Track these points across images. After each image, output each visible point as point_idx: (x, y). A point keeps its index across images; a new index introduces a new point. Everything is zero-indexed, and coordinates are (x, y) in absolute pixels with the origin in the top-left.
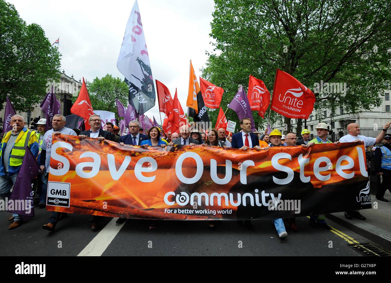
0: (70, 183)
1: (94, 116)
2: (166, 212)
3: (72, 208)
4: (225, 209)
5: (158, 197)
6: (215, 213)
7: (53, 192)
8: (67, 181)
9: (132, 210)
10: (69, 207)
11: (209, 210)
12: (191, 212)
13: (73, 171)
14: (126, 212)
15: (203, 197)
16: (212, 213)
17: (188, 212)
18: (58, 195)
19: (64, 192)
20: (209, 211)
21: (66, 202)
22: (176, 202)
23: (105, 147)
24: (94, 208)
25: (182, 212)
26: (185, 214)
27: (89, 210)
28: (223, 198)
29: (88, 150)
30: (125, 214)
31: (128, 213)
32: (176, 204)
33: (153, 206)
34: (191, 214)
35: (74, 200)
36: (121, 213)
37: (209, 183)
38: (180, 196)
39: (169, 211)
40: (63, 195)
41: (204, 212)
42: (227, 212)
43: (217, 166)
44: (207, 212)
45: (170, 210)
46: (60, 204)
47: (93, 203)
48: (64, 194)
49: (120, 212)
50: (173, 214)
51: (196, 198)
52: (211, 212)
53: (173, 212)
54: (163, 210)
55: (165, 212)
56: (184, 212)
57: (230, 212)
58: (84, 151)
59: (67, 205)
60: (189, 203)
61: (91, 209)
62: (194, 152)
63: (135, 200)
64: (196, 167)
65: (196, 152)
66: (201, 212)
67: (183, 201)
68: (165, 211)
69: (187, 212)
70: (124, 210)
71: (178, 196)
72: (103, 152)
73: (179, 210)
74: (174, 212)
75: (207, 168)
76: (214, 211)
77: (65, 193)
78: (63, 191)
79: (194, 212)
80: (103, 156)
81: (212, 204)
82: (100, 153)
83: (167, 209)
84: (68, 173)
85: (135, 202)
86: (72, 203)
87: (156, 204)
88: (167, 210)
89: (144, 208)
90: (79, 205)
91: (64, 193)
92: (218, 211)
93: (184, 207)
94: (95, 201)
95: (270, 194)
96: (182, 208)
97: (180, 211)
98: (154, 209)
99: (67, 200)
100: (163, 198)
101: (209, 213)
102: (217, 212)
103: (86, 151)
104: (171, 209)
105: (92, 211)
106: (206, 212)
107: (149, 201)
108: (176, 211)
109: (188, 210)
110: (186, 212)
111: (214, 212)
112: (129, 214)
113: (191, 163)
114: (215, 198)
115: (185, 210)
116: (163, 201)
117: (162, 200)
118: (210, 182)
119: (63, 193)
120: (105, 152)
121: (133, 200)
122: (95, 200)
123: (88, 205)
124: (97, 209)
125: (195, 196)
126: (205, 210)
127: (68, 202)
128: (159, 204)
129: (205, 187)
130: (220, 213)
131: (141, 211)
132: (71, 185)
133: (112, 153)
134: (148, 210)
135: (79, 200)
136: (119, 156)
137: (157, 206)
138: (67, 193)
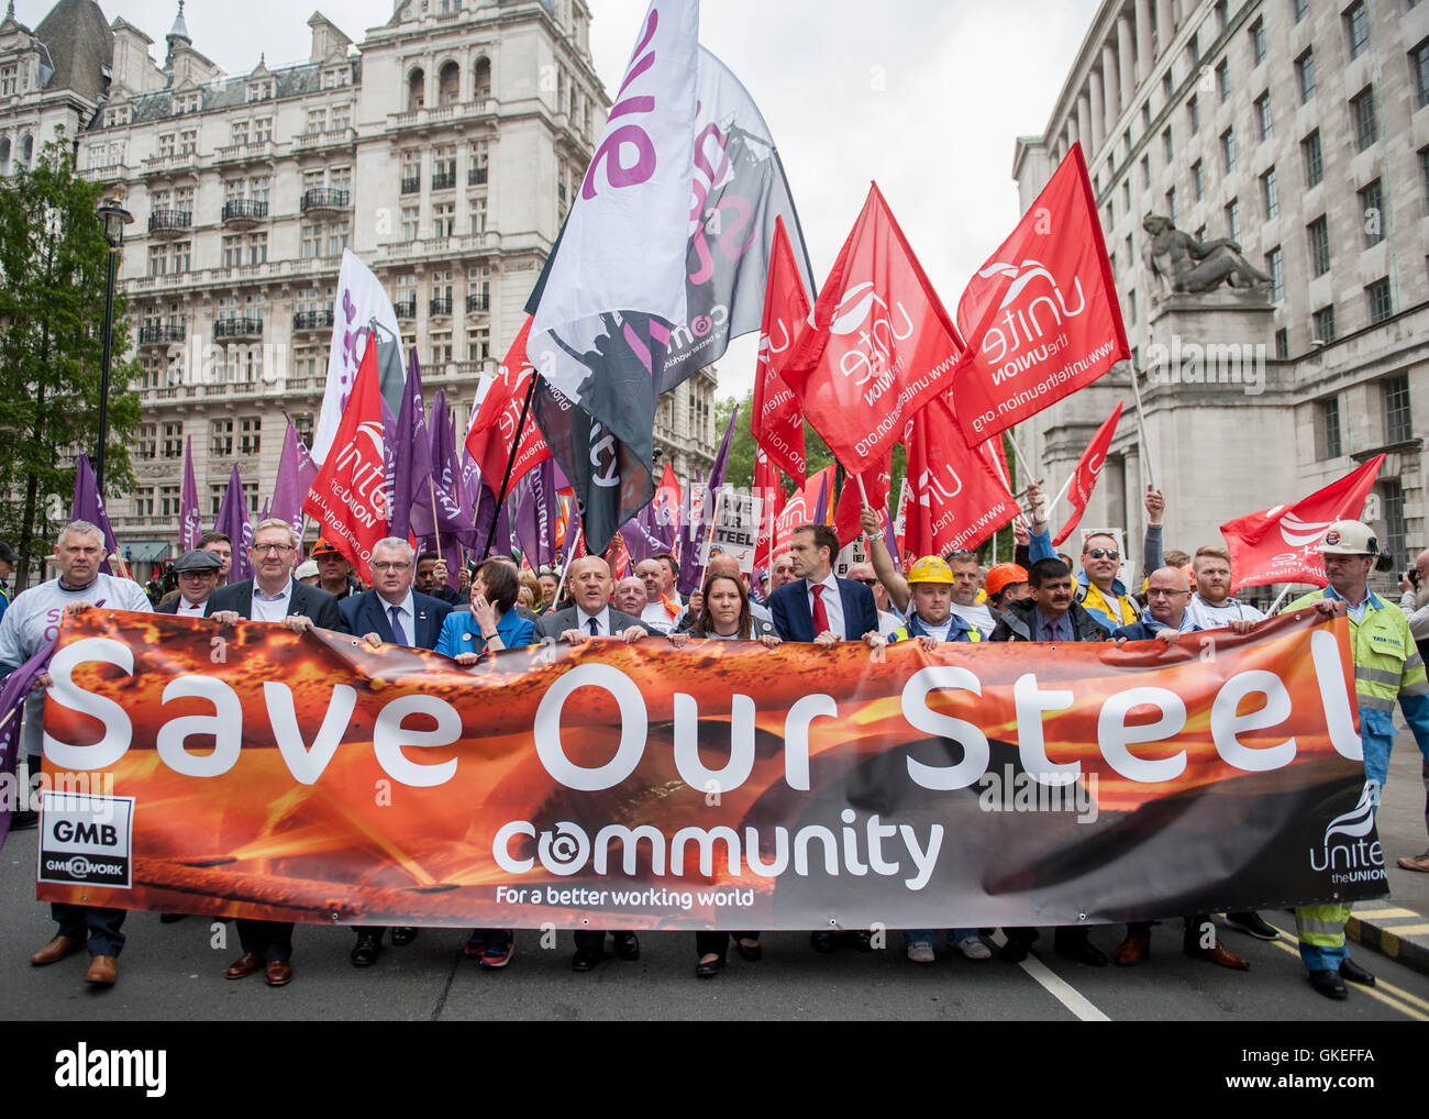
0: (133, 799)
1: (265, 528)
2: (503, 898)
3: (142, 891)
4: (727, 889)
5: (472, 843)
6: (690, 902)
7: (65, 832)
8: (120, 790)
9: (378, 894)
10: (129, 887)
11: (664, 890)
12: (592, 897)
13: (151, 752)
14: (353, 901)
15: (645, 843)
16: (678, 904)
17: (586, 897)
18: (86, 841)
19: (109, 831)
20: (664, 896)
21: (117, 870)
22: (538, 863)
23: (250, 654)
24: (228, 892)
25: (562, 898)
26: (571, 905)
27: (208, 899)
28: (720, 846)
29: (191, 669)
30: (348, 909)
31: (360, 904)
32: (539, 869)
33: (452, 877)
34: (598, 908)
35: (148, 862)
36: (333, 905)
37: (669, 788)
38: (555, 837)
39: (512, 896)
40: (104, 842)
41: (648, 898)
42: (734, 899)
43: (699, 722)
44: (660, 899)
45: (515, 892)
46: (92, 877)
47: (225, 873)
48: (109, 839)
49: (330, 901)
50: (528, 905)
51: (616, 846)
52: (674, 898)
53: (527, 898)
54: (488, 891)
55: (498, 900)
56: (571, 899)
57: (748, 899)
58: (172, 673)
59: (122, 879)
60: (589, 866)
61: (214, 894)
62: (610, 664)
63: (388, 857)
64: (619, 726)
65: (618, 666)
66: (635, 898)
67: (567, 857)
68: (499, 894)
69: (582, 897)
70: (344, 894)
71: (546, 837)
72: (245, 676)
73: (550, 892)
74: (533, 899)
75: (661, 730)
76: (683, 896)
77: (112, 835)
78: (104, 828)
79: (608, 899)
80: (247, 690)
81: (677, 870)
82: (233, 678)
83: (505, 888)
84: (125, 757)
85: (388, 863)
86: (141, 874)
87: (464, 871)
88: (506, 891)
89: (421, 886)
90: (168, 881)
92: (699, 895)
93: (568, 879)
94: (234, 864)
95: (898, 829)
96: (563, 883)
97: (553, 897)
98: (458, 887)
99: (122, 862)
100: (489, 847)
101: (665, 903)
102: (695, 900)
103: (181, 674)
104: (518, 888)
105: (218, 901)
106: (654, 899)
107: (437, 859)
108: (540, 896)
109: (583, 892)
110: (578, 897)
111: (687, 898)
112: (366, 909)
113: (599, 710)
115: (575, 892)
116: (492, 858)
117: (486, 853)
118: (673, 786)
119: (104, 835)
120: (255, 676)
121: (377, 856)
122: (234, 860)
124: (240, 893)
125: (614, 840)
126: (651, 889)
127: (125, 870)
128: (473, 872)
129: (653, 803)
130: (710, 903)
131: (409, 893)
132: (137, 802)
133: (281, 678)
134: (433, 890)
135: (169, 862)
136: (309, 686)
137: (468, 878)
138: (121, 835)
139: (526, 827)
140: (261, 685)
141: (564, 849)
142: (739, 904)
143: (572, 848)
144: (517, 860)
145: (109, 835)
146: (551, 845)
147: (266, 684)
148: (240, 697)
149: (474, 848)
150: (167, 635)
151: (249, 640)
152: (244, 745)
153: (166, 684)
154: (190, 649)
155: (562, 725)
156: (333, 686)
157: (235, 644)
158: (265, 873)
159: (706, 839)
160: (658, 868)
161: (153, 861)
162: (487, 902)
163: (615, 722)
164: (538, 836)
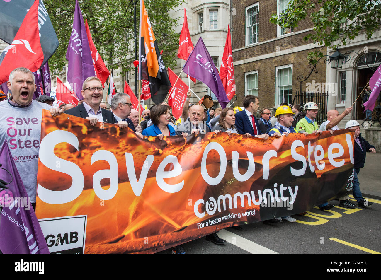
0: (86, 216)
1: (91, 80)
2: (199, 227)
4: (249, 211)
5: (188, 210)
6: (240, 216)
7: (50, 241)
8: (80, 212)
9: (166, 236)
11: (233, 213)
12: (219, 220)
13: (91, 190)
14: (160, 241)
15: (227, 199)
16: (237, 217)
18: (62, 243)
20: (233, 215)
22: (206, 213)
23: (121, 140)
26: (215, 224)
28: (246, 197)
29: (99, 147)
30: (159, 245)
31: (162, 242)
32: (206, 214)
33: (185, 223)
34: (220, 223)
35: (92, 246)
36: (155, 245)
37: (232, 181)
38: (209, 202)
40: (72, 242)
41: (229, 216)
42: (251, 213)
43: (239, 160)
44: (232, 216)
45: (202, 224)
47: (123, 243)
48: (74, 239)
49: (153, 244)
50: (205, 227)
51: (222, 202)
52: (236, 215)
54: (195, 225)
55: (198, 228)
56: (215, 222)
57: (254, 213)
58: (94, 148)
60: (217, 210)
62: (217, 142)
63: (165, 221)
64: (220, 163)
65: (219, 142)
66: (226, 218)
67: (212, 209)
68: (198, 226)
69: (217, 221)
70: (157, 239)
71: (207, 203)
72: (119, 150)
73: (210, 221)
74: (206, 225)
75: (230, 163)
76: (238, 214)
77: (76, 236)
78: (72, 233)
79: (222, 219)
80: (120, 156)
81: (236, 207)
82: (115, 151)
83: (199, 223)
84: (82, 194)
85: (166, 224)
87: (188, 220)
88: (200, 225)
89: (177, 229)
91: (74, 237)
92: (242, 213)
93: (213, 216)
94: (125, 238)
95: (288, 188)
96: (212, 218)
97: (211, 223)
98: (187, 227)
99: (80, 250)
100: (193, 211)
101: (234, 218)
103: (97, 149)
104: (202, 222)
106: (230, 217)
107: (179, 218)
108: (208, 224)
109: (217, 219)
112: (164, 243)
113: (215, 157)
114: (239, 198)
115: (215, 220)
116: (194, 214)
117: (192, 213)
118: (233, 180)
119: (72, 237)
120: (122, 151)
121: (162, 222)
122: (124, 236)
123: (116, 249)
124: (129, 250)
125: (221, 200)
126: (230, 214)
128: (190, 220)
129: (228, 186)
130: (245, 216)
131: (175, 233)
132: (88, 217)
133: (130, 151)
134: (181, 230)
135: (102, 244)
136: (139, 154)
137: (189, 222)
138: (80, 236)
139: (201, 201)
140: (124, 154)
141: (211, 206)
142: (252, 214)
143: (213, 206)
144: (201, 213)
145: (74, 236)
146: (209, 205)
147: (126, 153)
148: (117, 160)
149: (188, 212)
150: (90, 130)
151: (120, 134)
152: (119, 182)
153: (92, 155)
154: (99, 137)
155: (207, 164)
156: (147, 155)
157: (116, 135)
158: (134, 238)
159: (242, 195)
160: (231, 207)
161: (95, 245)
162: (195, 230)
163: (219, 161)
164: (205, 203)
